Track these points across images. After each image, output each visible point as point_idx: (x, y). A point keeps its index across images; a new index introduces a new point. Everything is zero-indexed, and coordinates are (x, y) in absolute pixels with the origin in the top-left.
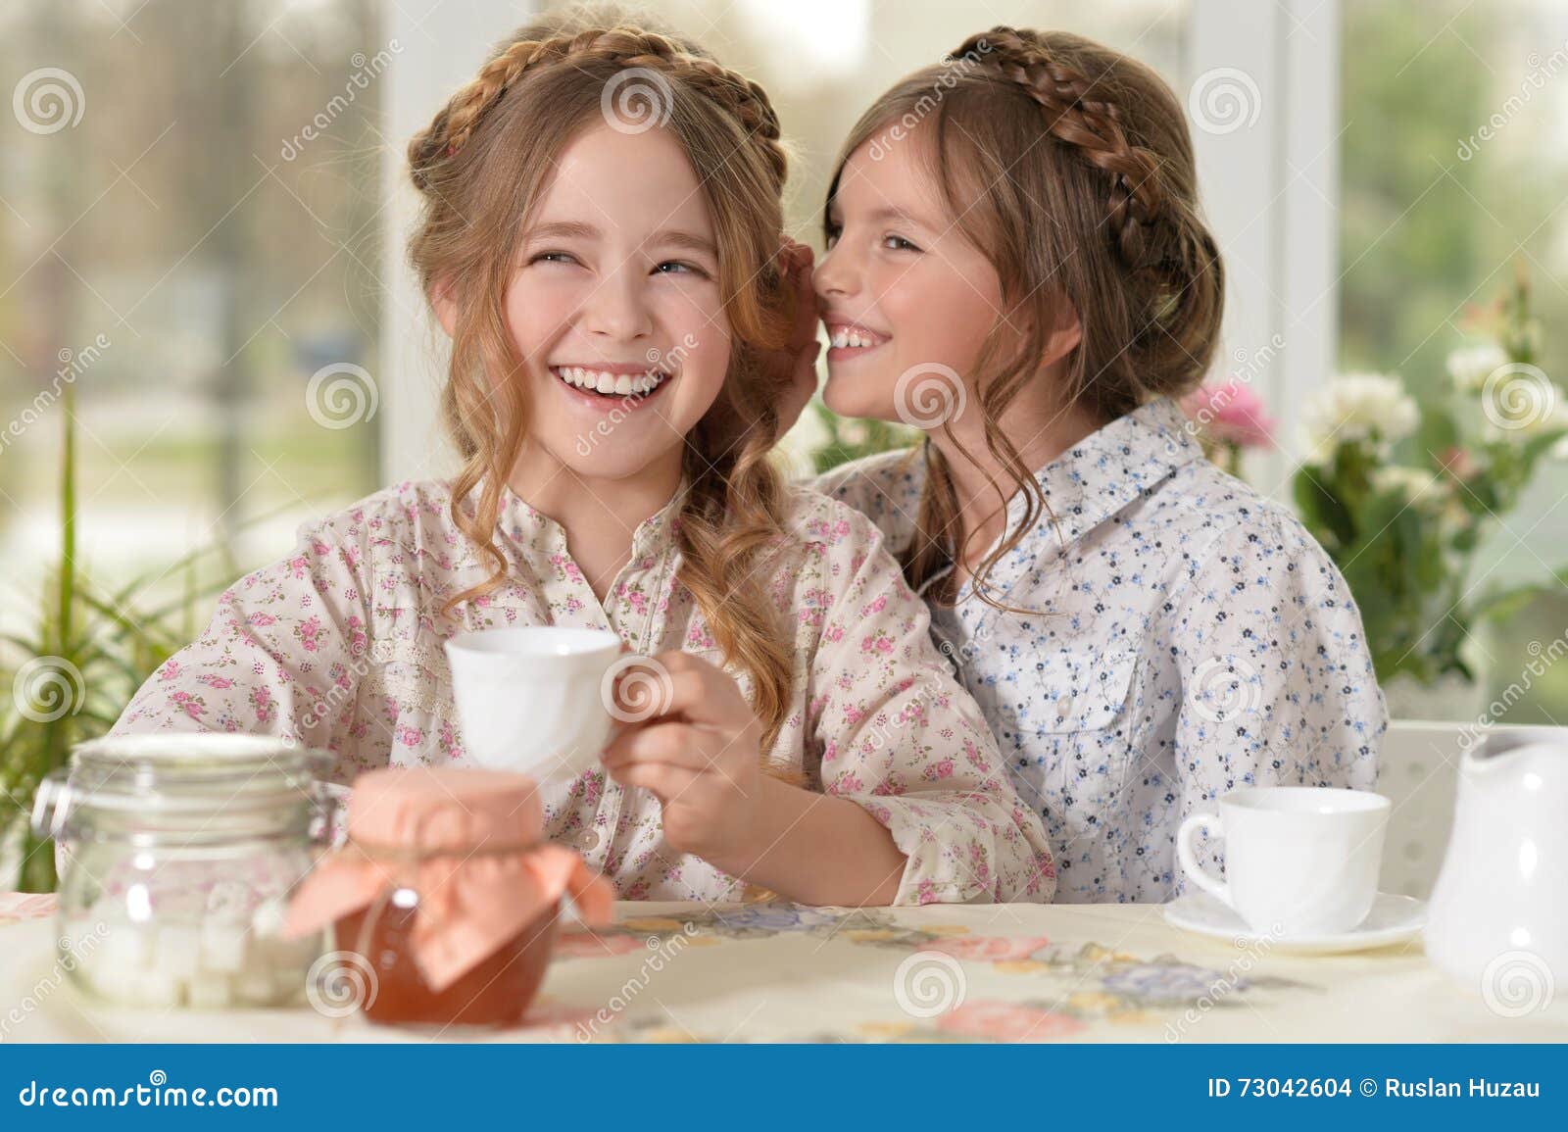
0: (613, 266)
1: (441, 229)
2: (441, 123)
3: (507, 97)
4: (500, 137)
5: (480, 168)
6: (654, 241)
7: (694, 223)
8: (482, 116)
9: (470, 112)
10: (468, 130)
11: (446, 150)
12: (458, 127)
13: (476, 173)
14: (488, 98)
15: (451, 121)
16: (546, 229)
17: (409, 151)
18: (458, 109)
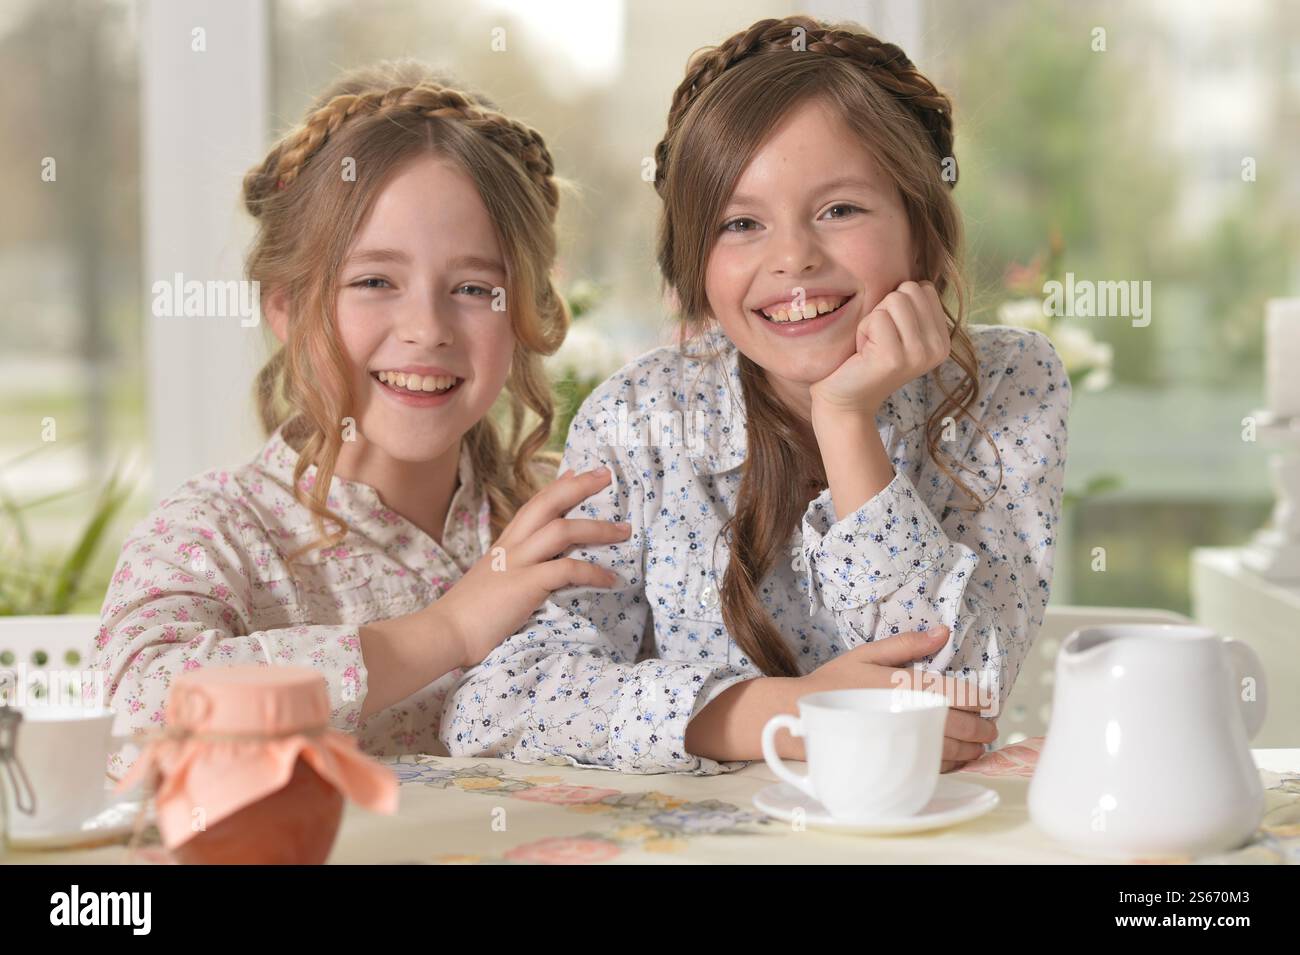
0: (419, 286)
1: (274, 253)
2: (272, 161)
3: (330, 143)
4: (324, 176)
5: (307, 202)
6: (454, 264)
7: (487, 250)
8: (308, 157)
9: (297, 154)
10: (296, 168)
11: (277, 185)
12: (288, 167)
13: (305, 204)
14: (314, 143)
15: (282, 160)
16: (363, 256)
17: (245, 185)
18: (287, 151)
